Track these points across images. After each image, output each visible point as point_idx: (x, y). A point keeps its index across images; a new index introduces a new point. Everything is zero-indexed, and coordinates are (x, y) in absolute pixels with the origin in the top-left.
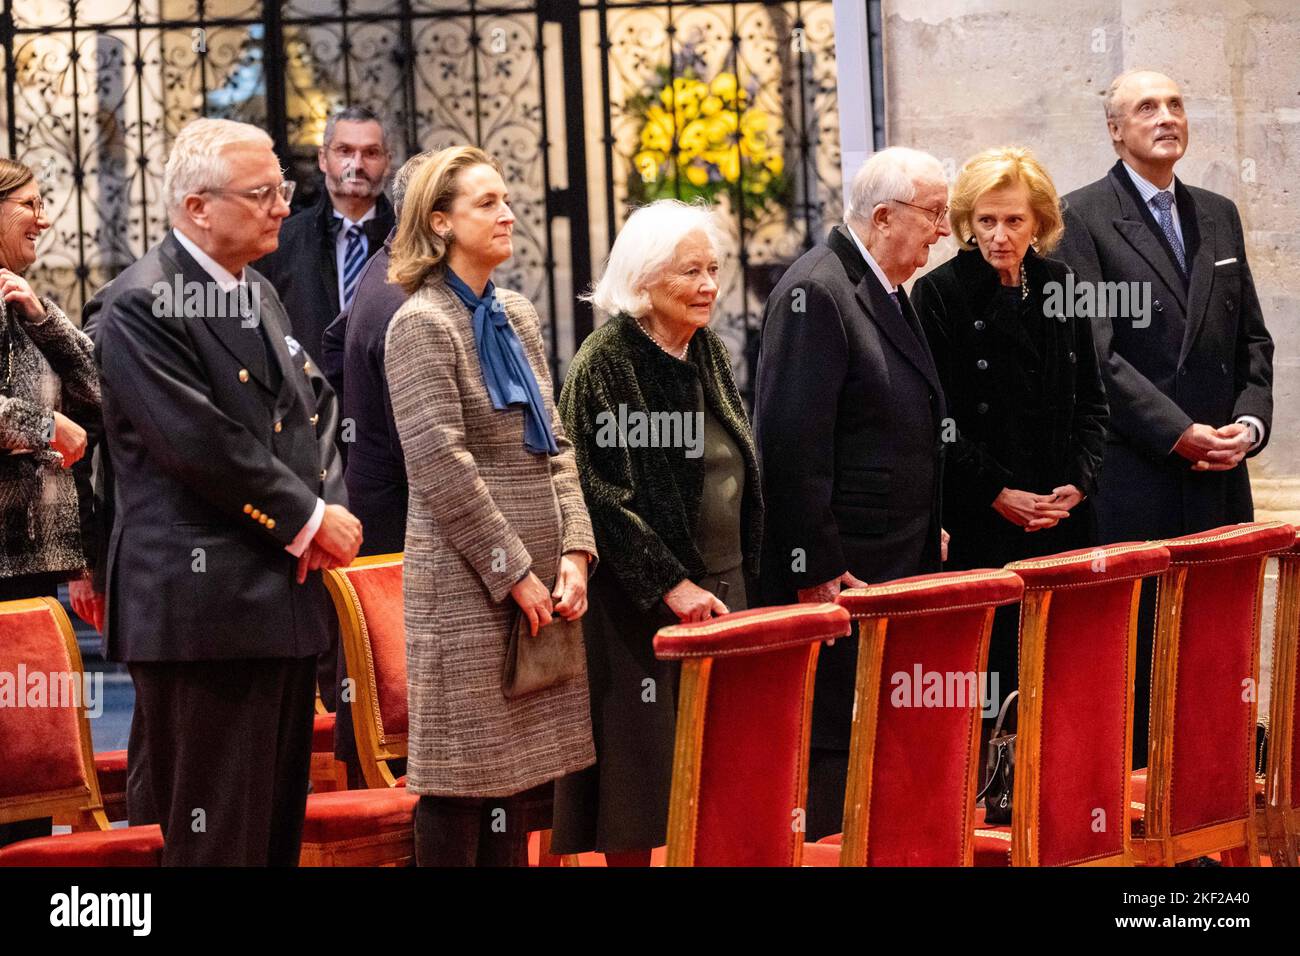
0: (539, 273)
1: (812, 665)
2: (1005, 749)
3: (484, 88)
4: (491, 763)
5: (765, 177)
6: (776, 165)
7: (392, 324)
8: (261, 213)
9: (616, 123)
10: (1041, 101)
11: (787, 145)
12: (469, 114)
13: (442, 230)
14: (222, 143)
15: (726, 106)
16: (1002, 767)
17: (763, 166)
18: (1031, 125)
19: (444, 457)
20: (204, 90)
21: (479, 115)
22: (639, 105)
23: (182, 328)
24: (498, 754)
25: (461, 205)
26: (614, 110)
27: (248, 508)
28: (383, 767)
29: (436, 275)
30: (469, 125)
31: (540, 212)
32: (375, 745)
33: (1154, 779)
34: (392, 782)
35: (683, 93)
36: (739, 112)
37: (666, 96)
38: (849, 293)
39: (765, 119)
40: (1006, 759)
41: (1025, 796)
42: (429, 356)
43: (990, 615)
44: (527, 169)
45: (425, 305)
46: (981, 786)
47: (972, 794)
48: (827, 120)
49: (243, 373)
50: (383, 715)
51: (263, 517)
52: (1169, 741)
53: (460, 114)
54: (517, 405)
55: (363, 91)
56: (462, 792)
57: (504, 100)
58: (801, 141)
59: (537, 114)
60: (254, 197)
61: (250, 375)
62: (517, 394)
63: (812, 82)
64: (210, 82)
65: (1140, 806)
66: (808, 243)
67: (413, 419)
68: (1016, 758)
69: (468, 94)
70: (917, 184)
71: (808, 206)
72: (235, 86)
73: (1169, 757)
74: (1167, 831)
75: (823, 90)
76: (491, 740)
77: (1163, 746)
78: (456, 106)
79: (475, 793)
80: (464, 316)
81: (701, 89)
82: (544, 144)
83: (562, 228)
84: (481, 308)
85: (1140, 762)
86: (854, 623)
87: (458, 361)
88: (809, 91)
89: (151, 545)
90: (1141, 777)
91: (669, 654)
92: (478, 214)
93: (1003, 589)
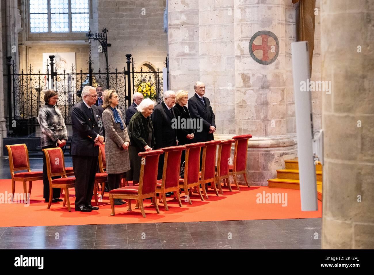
0: (124, 107)
1: (159, 157)
2: (183, 169)
3: (118, 83)
4: (117, 169)
5: (154, 95)
6: (155, 94)
7: (103, 113)
8: (94, 99)
9: (135, 88)
10: (189, 86)
11: (156, 91)
12: (116, 86)
13: (110, 101)
14: (89, 89)
15: (149, 86)
16: (183, 171)
17: (153, 94)
18: (188, 89)
19: (110, 130)
20: (81, 82)
21: (117, 86)
22: (138, 86)
23: (81, 113)
24: (118, 168)
25: (113, 98)
26: (134, 86)
27: (88, 136)
28: (103, 170)
29: (109, 107)
30: (116, 87)
31: (125, 99)
32: (102, 167)
33: (202, 172)
34: (104, 172)
35: (143, 84)
36: (150, 87)
37: (141, 84)
38: (163, 110)
39: (154, 88)
40: (183, 170)
41: (186, 175)
42: (108, 117)
43: (182, 151)
44: (123, 93)
45: (107, 110)
46: (180, 174)
47: (179, 174)
48: (162, 88)
49: (89, 119)
50: (103, 163)
51: (90, 137)
52: (204, 168)
53: (114, 86)
54: (119, 123)
55: (102, 83)
56: (113, 173)
57: (120, 84)
58: (158, 90)
59: (124, 86)
60: (93, 96)
61: (90, 119)
62: (119, 121)
63: (160, 83)
64: (82, 81)
65: (201, 176)
66: (159, 103)
67: (106, 125)
68: (185, 170)
69: (116, 84)
70: (170, 95)
71: (159, 99)
72: (86, 82)
73: (204, 170)
74: (204, 179)
75: (161, 84)
76: (117, 166)
77: (203, 168)
78: (114, 85)
79: (115, 173)
80: (112, 112)
81: (146, 84)
82: (125, 90)
83: (127, 101)
84: (114, 111)
85: (201, 170)
86: (164, 152)
87: (112, 117)
88: (159, 84)
89: (76, 140)
90: (201, 172)
91: (140, 156)
92: (115, 99)
93: (183, 148)
